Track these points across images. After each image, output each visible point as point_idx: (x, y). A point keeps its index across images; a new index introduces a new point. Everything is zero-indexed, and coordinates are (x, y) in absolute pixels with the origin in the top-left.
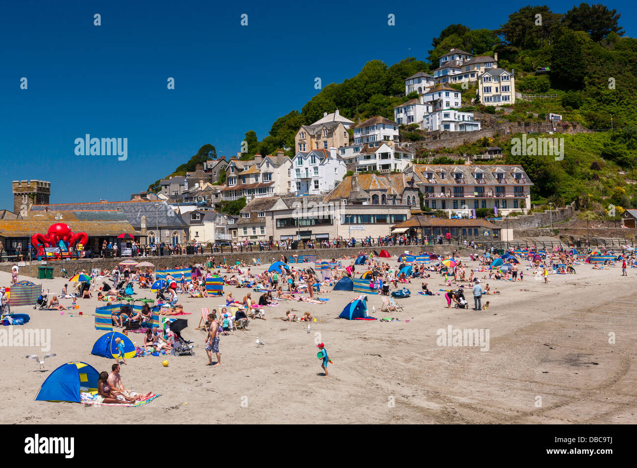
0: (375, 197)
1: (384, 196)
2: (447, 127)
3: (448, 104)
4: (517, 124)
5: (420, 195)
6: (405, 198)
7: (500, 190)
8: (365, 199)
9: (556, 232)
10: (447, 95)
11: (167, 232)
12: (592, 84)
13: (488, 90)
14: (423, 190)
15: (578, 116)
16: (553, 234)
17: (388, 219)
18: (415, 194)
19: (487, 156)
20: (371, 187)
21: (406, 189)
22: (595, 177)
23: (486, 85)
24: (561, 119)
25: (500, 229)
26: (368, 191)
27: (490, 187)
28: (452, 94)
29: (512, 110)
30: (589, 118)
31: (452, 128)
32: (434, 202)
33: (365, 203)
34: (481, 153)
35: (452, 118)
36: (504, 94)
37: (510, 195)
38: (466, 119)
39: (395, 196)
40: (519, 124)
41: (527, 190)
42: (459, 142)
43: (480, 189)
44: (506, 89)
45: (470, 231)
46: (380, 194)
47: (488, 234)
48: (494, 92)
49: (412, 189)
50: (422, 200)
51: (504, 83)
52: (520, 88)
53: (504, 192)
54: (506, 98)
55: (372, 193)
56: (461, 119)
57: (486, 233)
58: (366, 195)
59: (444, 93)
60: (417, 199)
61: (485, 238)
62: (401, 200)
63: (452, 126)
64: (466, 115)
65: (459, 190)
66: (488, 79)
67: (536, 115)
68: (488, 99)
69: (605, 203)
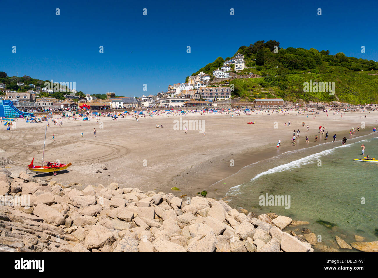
0: (186, 96)
1: (188, 96)
2: (220, 77)
3: (226, 70)
4: (239, 76)
5: (200, 95)
6: (195, 96)
7: (222, 94)
8: (183, 96)
9: (230, 104)
10: (226, 67)
11: (134, 104)
12: (266, 64)
13: (237, 66)
14: (201, 94)
15: (260, 73)
17: (184, 101)
18: (199, 95)
19: (226, 85)
20: (185, 93)
21: (196, 94)
22: (252, 90)
23: (236, 65)
24: (253, 74)
25: (212, 104)
26: (184, 94)
27: (220, 93)
28: (227, 67)
29: (240, 72)
30: (263, 73)
31: (222, 77)
32: (204, 97)
33: (183, 97)
34: (224, 84)
35: (222, 74)
36: (241, 67)
37: (225, 95)
38: (227, 75)
39: (192, 95)
40: (240, 75)
41: (230, 94)
42: (220, 81)
43: (217, 94)
44: (241, 66)
45: (203, 104)
46: (187, 95)
49: (198, 93)
50: (200, 96)
51: (241, 64)
52: (246, 65)
53: (223, 94)
54: (241, 68)
55: (185, 95)
56: (225, 74)
57: (207, 105)
58: (184, 95)
59: (225, 67)
60: (199, 96)
62: (194, 96)
63: (222, 76)
64: (227, 73)
65: (211, 94)
66: (237, 63)
67: (247, 73)
68: (236, 69)
69: (251, 97)
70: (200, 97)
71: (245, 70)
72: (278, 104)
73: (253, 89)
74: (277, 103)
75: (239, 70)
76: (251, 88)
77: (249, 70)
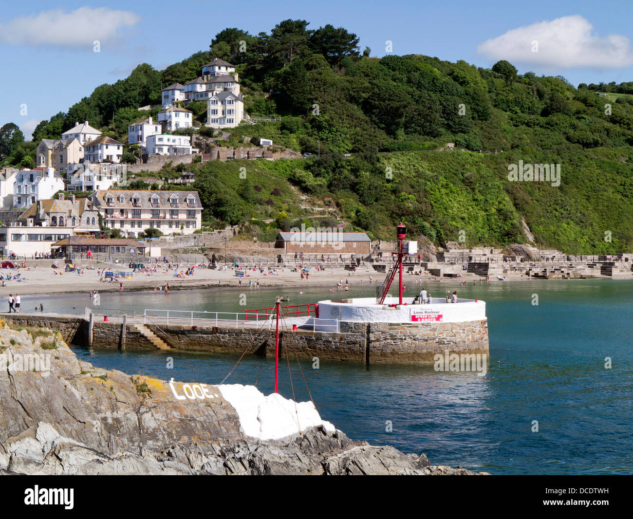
0: (54, 218)
1: (61, 218)
2: (161, 151)
3: (177, 125)
5: (99, 216)
6: (85, 219)
7: (173, 213)
9: (203, 251)
10: (177, 116)
13: (215, 112)
14: (102, 212)
15: (292, 140)
16: (201, 252)
17: (52, 237)
18: (95, 215)
19: (182, 181)
20: (51, 210)
21: (86, 211)
22: (270, 202)
23: (214, 107)
24: (271, 144)
25: (144, 248)
26: (49, 214)
27: (165, 210)
28: (183, 115)
30: (302, 143)
31: (165, 152)
33: (44, 223)
34: (176, 178)
35: (164, 142)
36: (229, 117)
37: (182, 218)
38: (182, 143)
39: (74, 217)
41: (198, 213)
42: (161, 165)
43: (155, 212)
44: (231, 112)
45: (118, 249)
46: (59, 216)
47: (133, 251)
48: (220, 115)
49: (92, 211)
50: (101, 220)
51: (230, 107)
52: (248, 111)
53: (177, 215)
54: (231, 121)
55: (52, 215)
56: (177, 142)
57: (132, 251)
59: (174, 114)
60: (97, 220)
61: (131, 254)
62: (80, 220)
63: (165, 149)
64: (183, 138)
65: (136, 212)
66: (215, 102)
67: (247, 139)
68: (214, 121)
69: (267, 225)
70: (100, 224)
71: (243, 128)
72: (355, 250)
73: (273, 198)
74: (351, 247)
75: (222, 127)
76: (265, 195)
77: (257, 128)
